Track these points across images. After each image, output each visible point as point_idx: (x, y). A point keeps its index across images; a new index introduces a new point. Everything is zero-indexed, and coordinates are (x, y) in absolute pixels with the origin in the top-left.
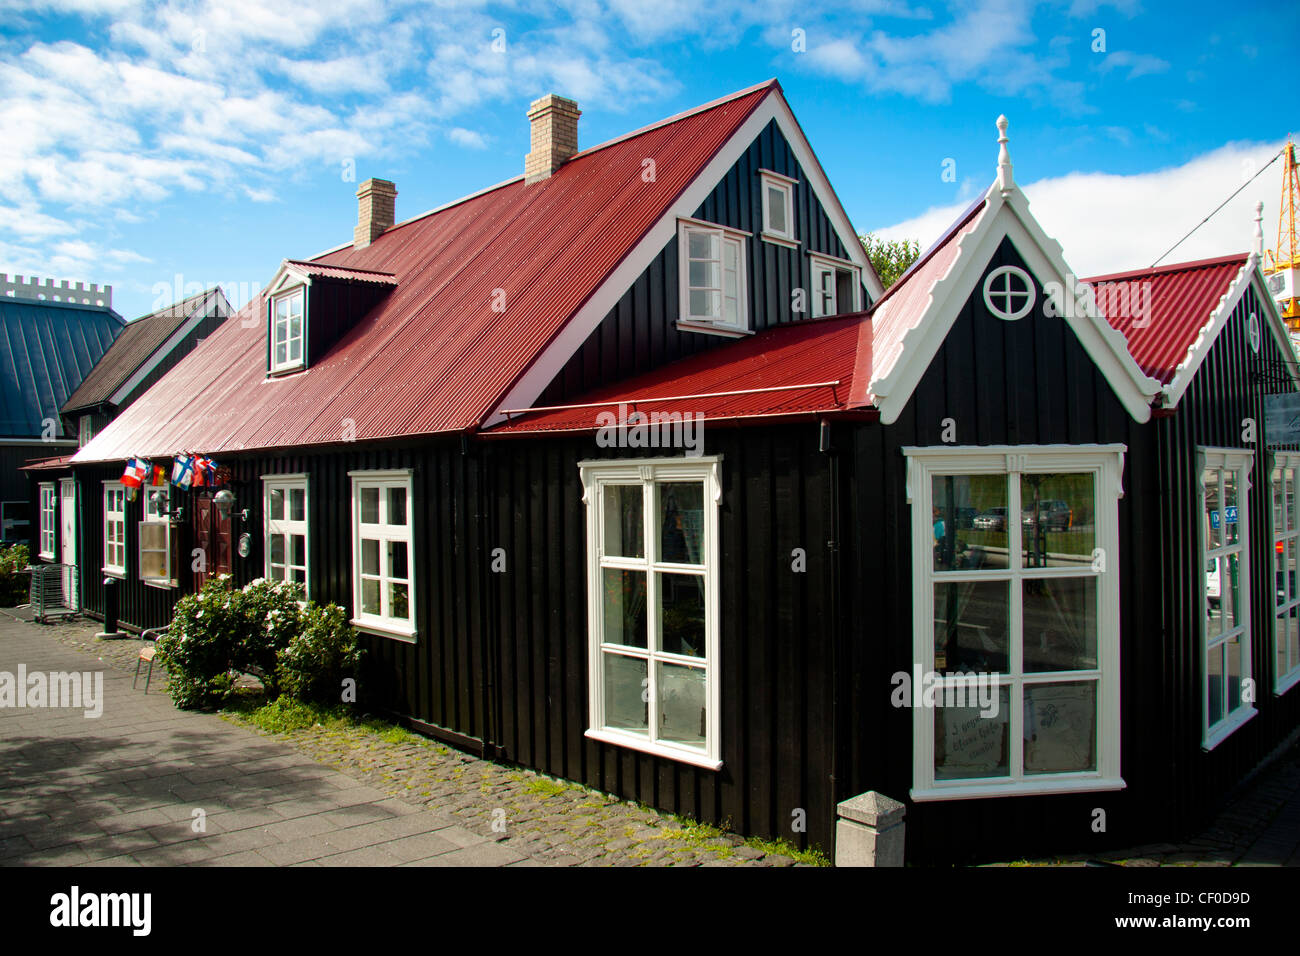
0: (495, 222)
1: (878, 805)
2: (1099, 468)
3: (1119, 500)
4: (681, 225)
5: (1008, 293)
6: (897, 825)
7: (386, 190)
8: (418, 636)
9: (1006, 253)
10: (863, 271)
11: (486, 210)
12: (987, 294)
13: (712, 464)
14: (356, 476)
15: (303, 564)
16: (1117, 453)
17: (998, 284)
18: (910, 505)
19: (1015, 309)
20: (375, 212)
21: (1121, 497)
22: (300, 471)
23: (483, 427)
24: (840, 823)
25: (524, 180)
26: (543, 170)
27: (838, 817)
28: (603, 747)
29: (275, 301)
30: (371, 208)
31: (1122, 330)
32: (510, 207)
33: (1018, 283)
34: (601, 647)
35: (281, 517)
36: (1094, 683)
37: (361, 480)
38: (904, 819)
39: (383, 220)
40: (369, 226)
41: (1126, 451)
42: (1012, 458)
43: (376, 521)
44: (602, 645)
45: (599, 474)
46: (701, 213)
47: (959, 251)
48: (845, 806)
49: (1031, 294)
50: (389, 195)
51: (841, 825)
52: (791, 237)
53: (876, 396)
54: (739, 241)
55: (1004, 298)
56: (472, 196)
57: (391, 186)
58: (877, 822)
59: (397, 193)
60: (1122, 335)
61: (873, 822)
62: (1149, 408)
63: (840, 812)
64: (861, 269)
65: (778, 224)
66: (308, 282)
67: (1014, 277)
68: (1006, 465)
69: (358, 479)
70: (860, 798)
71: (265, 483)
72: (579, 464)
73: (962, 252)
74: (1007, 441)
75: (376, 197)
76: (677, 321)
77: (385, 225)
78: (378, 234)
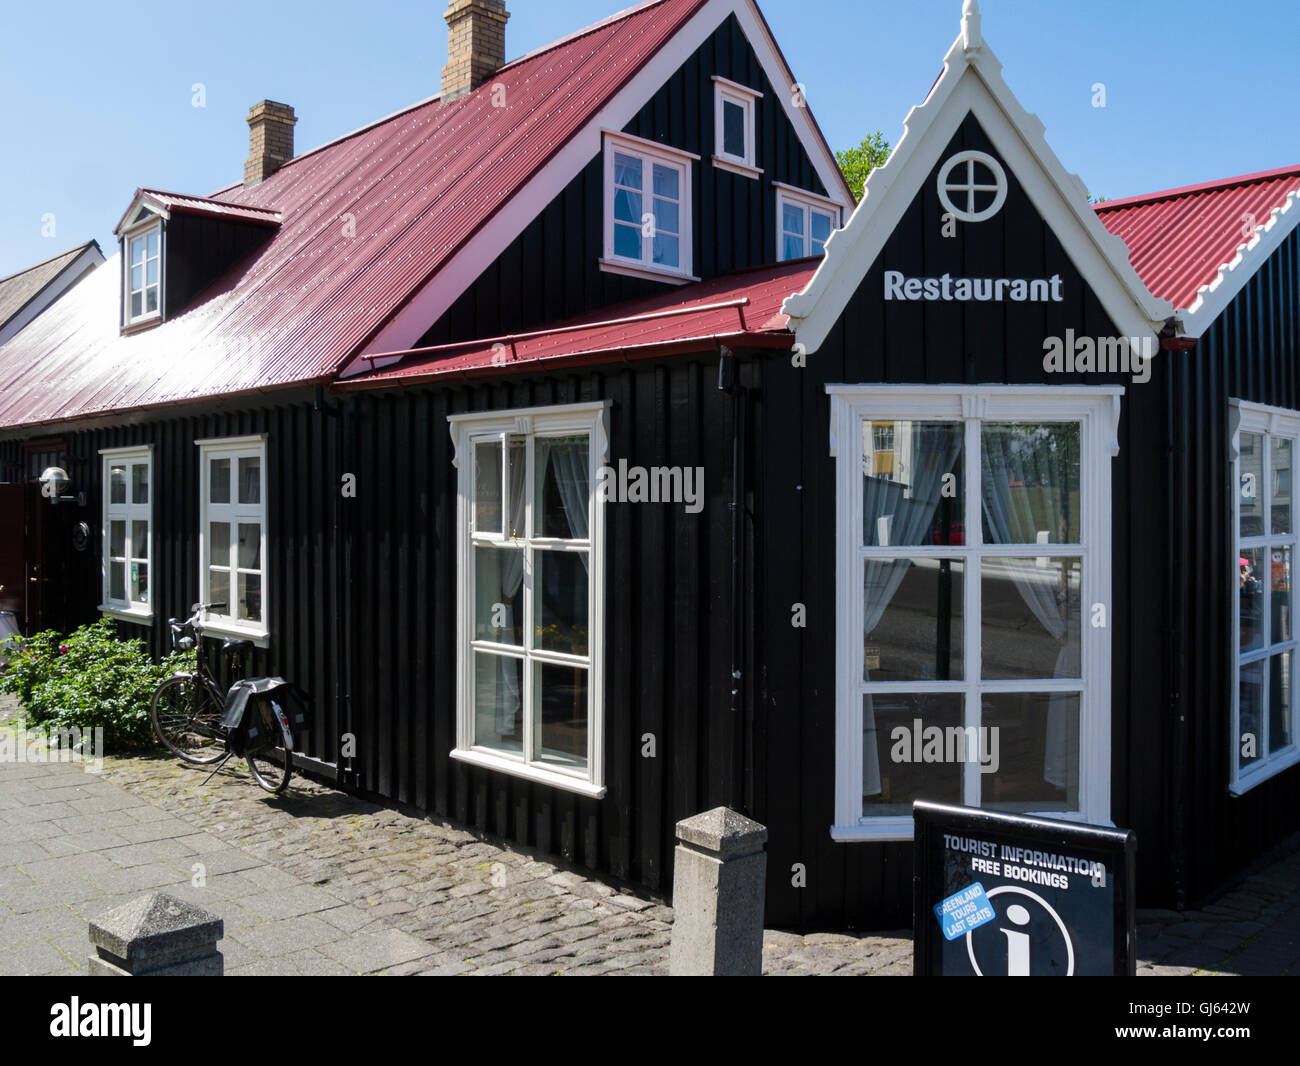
0: (400, 148)
1: (726, 824)
2: (1087, 415)
3: (1113, 458)
4: (608, 140)
5: (971, 187)
6: (755, 854)
7: (282, 115)
8: (271, 639)
9: (970, 134)
10: (845, 210)
11: (394, 135)
12: (943, 188)
13: (597, 410)
14: (204, 445)
15: (146, 557)
16: (1111, 397)
17: (958, 175)
18: (834, 459)
19: (979, 208)
20: (268, 142)
21: (1116, 455)
22: (143, 443)
23: (341, 375)
24: (680, 848)
25: (438, 99)
26: (461, 86)
27: (678, 841)
28: (472, 771)
29: (129, 240)
30: (263, 137)
31: (1123, 237)
32: (419, 130)
33: (984, 175)
34: (472, 646)
35: (122, 500)
36: (1077, 695)
37: (211, 450)
38: (765, 846)
39: (279, 152)
40: (261, 160)
41: (1123, 393)
42: (970, 401)
43: (227, 500)
44: (473, 642)
45: (473, 429)
46: (635, 127)
47: (906, 129)
48: (688, 825)
49: (1002, 189)
50: (285, 121)
51: (680, 851)
52: (752, 165)
53: (792, 317)
54: (684, 165)
55: (966, 193)
56: (379, 121)
57: (289, 111)
58: (722, 846)
59: (295, 120)
60: (1123, 242)
61: (716, 847)
62: (1157, 339)
63: (679, 834)
64: (842, 208)
65: (735, 145)
66: (166, 215)
67: (978, 165)
68: (962, 411)
69: (207, 449)
70: (705, 816)
71: (105, 458)
72: (449, 418)
73: (910, 128)
74: (964, 378)
75: (268, 123)
76: (600, 260)
77: (280, 158)
78: (271, 168)
